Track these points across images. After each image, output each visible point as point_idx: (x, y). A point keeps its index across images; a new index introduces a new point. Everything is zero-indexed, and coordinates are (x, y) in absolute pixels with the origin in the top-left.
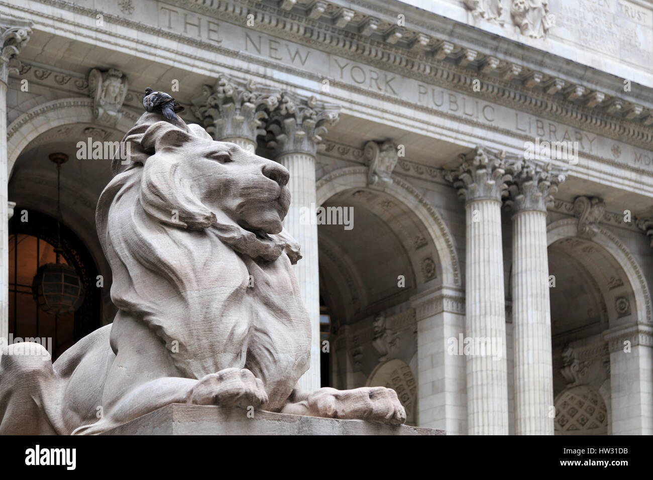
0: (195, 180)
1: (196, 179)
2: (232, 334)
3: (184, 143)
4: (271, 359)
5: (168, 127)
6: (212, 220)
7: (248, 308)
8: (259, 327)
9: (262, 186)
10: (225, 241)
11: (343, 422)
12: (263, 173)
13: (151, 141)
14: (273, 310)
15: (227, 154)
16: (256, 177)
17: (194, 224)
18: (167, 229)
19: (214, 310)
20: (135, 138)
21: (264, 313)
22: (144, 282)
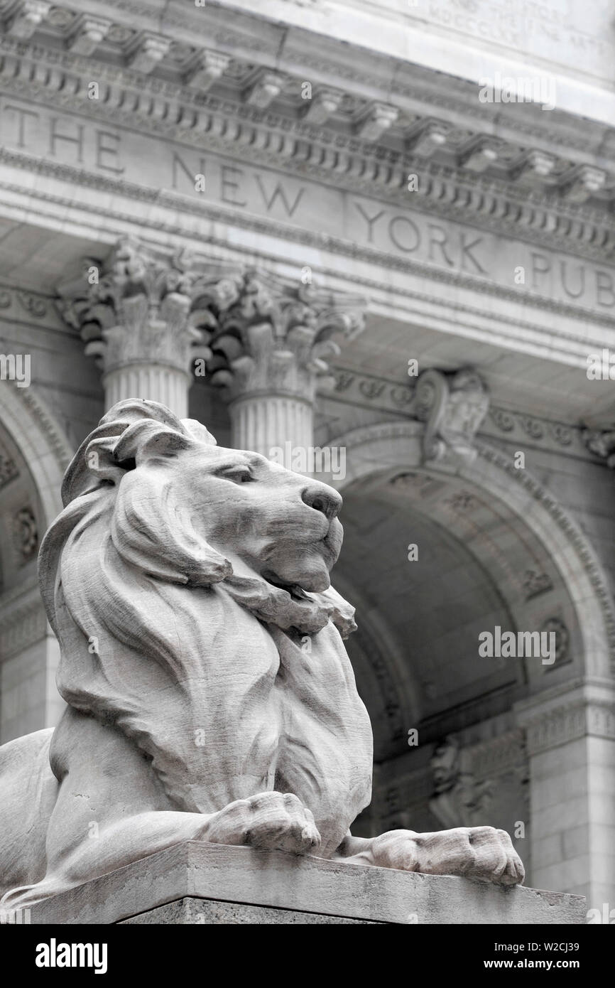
0: (197, 510)
1: (199, 508)
2: (255, 746)
3: (179, 452)
4: (312, 786)
5: (156, 428)
6: (226, 571)
7: (278, 707)
8: (293, 736)
9: (301, 520)
10: (243, 604)
11: (429, 877)
12: (303, 500)
13: (130, 449)
14: (315, 711)
15: (247, 469)
16: (293, 506)
17: (197, 577)
18: (156, 584)
19: (230, 708)
20: (103, 444)
21: (301, 715)
22: (119, 664)
